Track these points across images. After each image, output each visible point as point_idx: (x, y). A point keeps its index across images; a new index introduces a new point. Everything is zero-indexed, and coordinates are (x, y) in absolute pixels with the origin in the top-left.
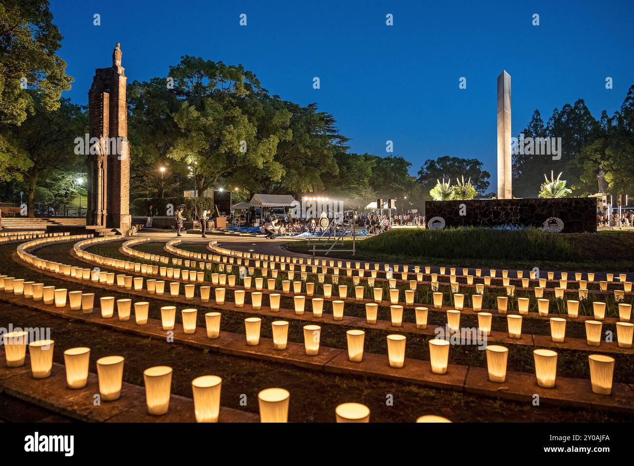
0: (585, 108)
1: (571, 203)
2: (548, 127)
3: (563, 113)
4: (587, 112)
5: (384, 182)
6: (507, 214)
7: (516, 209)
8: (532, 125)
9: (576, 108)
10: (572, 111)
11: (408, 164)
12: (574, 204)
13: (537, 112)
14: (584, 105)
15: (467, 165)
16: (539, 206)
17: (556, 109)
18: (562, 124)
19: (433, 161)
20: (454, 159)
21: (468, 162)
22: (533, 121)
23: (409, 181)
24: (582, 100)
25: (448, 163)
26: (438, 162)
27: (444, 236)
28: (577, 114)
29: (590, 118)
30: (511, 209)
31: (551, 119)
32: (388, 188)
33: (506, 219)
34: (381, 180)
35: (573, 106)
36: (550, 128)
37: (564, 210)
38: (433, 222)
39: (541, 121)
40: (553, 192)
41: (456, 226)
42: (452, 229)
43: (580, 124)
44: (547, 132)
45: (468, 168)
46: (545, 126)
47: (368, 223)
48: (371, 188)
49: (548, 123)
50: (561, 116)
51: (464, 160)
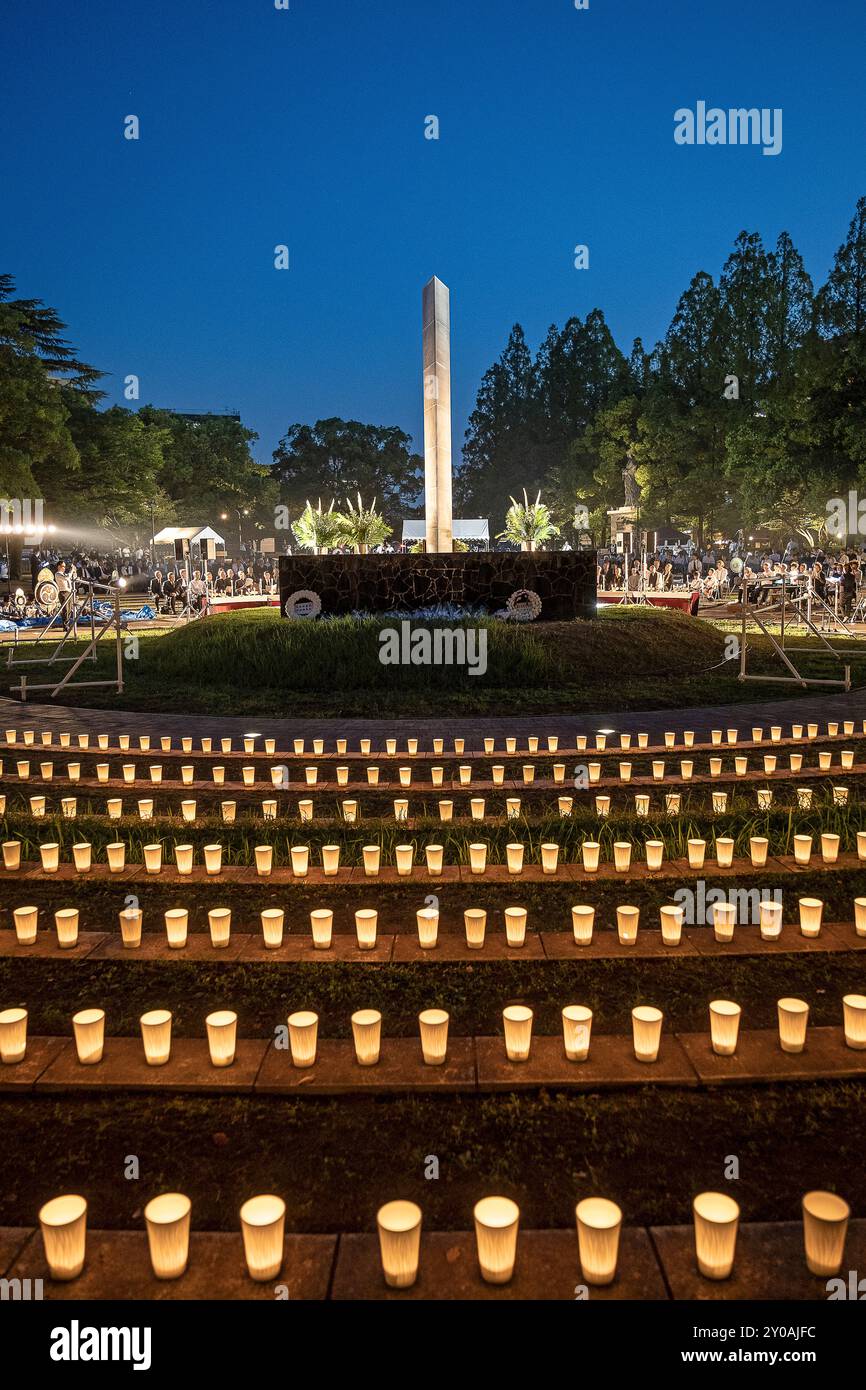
0: (605, 329)
1: (554, 562)
2: (538, 364)
3: (566, 335)
4: (608, 339)
5: (193, 477)
6: (442, 584)
7: (458, 572)
8: (508, 358)
9: (589, 327)
10: (583, 333)
11: (250, 435)
12: (559, 565)
13: (518, 328)
14: (603, 322)
15: (380, 440)
16: (499, 566)
17: (553, 327)
18: (563, 358)
19: (306, 428)
20: (352, 425)
21: (382, 434)
22: (510, 348)
23: (254, 474)
24: (600, 312)
25: (339, 434)
26: (317, 431)
27: (314, 640)
28: (590, 342)
29: (614, 351)
30: (449, 573)
31: (543, 347)
32: (205, 491)
33: (440, 594)
34: (188, 471)
35: (584, 322)
36: (543, 367)
37: (542, 574)
38: (297, 602)
39: (526, 348)
40: (527, 531)
41: (341, 611)
42: (334, 621)
43: (595, 361)
44: (537, 374)
45: (381, 446)
46: (533, 362)
47: (156, 589)
48: (163, 492)
49: (539, 355)
50: (562, 341)
51: (372, 429)
